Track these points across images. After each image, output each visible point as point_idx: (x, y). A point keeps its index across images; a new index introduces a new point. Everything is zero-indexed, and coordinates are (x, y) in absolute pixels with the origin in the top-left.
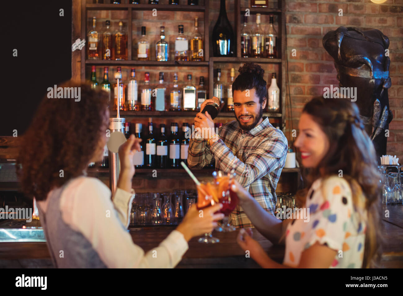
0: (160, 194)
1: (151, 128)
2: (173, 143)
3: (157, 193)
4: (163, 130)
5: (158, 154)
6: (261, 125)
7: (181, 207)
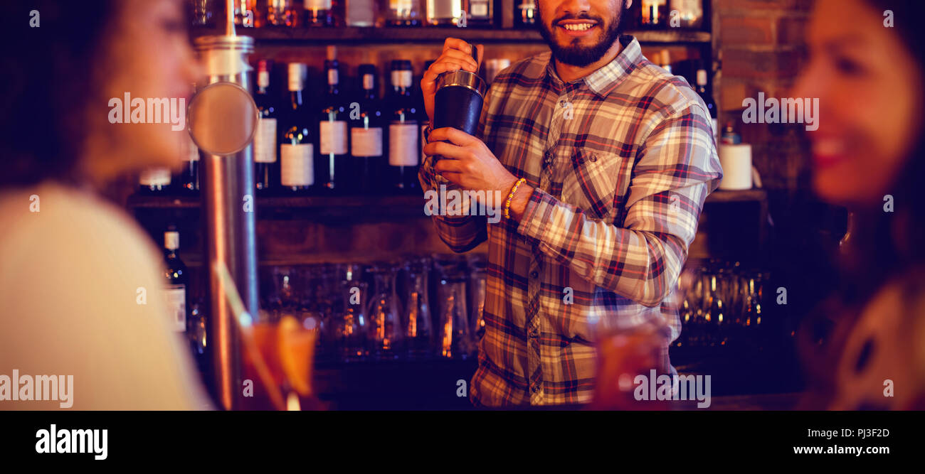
0: (364, 267)
1: (333, 76)
2: (399, 118)
3: (353, 264)
4: (368, 81)
5: (357, 152)
6: (619, 62)
7: (424, 308)
